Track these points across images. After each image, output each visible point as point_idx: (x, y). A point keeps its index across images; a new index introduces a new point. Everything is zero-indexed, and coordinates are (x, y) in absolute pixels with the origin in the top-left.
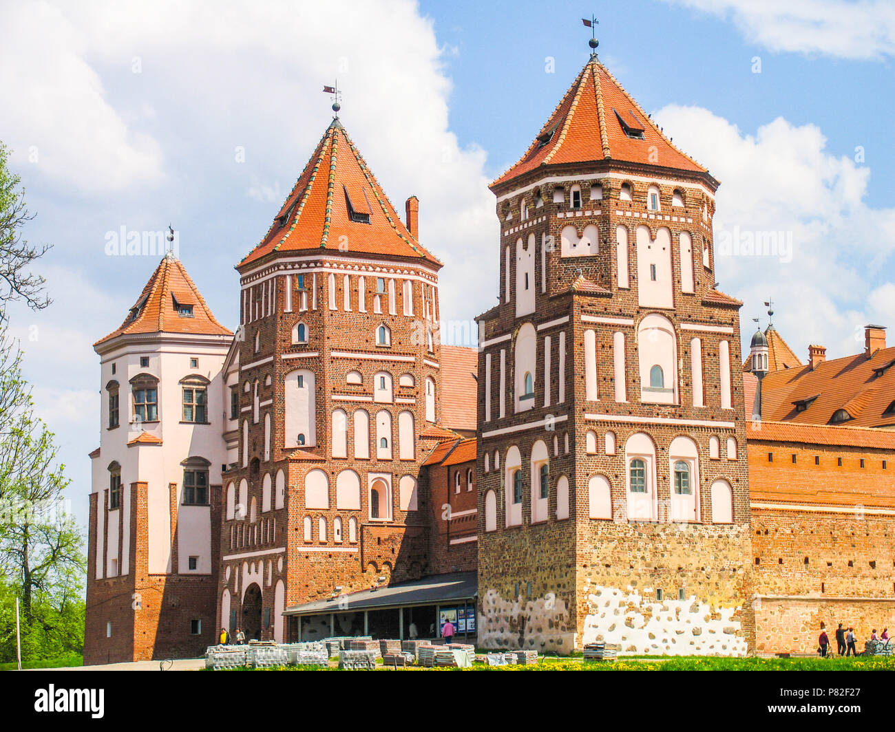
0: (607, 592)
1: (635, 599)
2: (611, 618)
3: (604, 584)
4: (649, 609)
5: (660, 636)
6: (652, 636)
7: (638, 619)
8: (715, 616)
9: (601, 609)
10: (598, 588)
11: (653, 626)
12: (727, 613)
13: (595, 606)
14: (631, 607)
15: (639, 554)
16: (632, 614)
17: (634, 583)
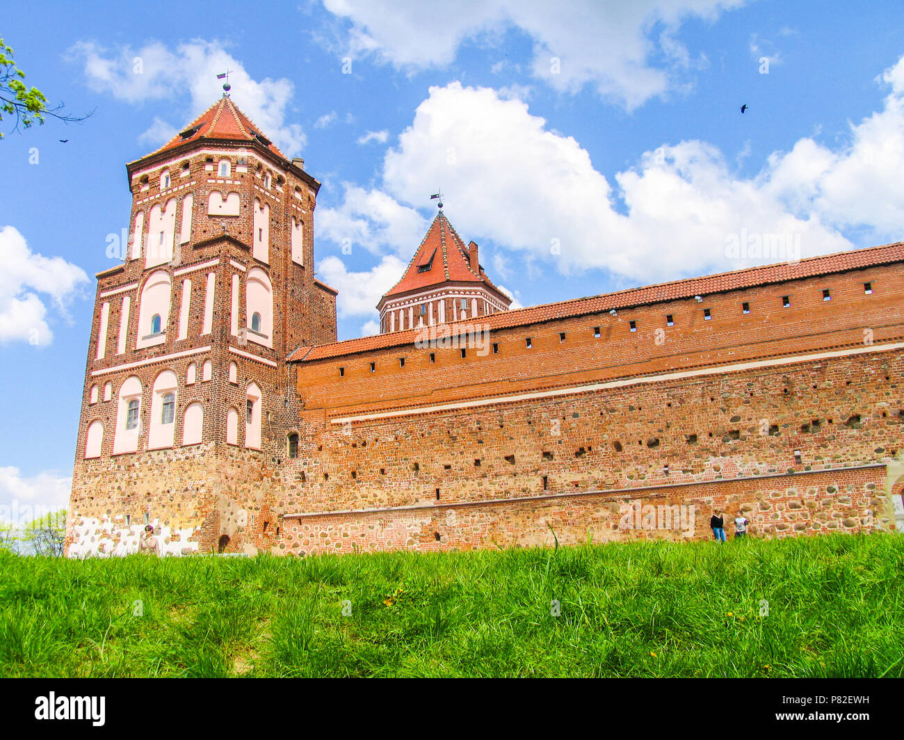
7: (109, 545)
17: (109, 512)
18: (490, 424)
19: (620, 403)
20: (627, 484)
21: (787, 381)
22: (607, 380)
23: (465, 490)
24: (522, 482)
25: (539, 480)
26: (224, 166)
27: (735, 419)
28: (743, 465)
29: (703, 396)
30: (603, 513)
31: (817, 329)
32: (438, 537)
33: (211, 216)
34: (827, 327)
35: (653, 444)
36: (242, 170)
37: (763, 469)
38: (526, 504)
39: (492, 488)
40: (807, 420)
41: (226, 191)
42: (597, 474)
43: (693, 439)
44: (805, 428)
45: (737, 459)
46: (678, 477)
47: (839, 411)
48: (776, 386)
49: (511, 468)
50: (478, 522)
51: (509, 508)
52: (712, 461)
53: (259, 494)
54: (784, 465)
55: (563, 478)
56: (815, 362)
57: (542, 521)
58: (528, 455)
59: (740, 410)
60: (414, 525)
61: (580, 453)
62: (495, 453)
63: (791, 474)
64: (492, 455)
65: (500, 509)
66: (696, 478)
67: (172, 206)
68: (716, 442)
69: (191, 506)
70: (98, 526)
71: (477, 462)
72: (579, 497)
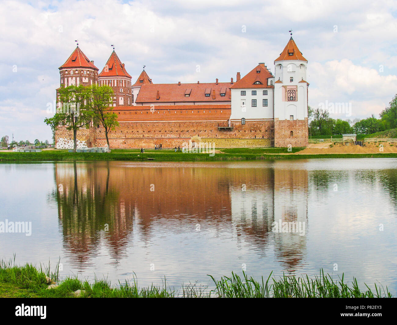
0: (61, 139)
1: (66, 140)
2: (61, 143)
3: (60, 137)
4: (69, 141)
5: (70, 146)
6: (69, 146)
7: (66, 143)
8: (81, 142)
9: (60, 141)
10: (59, 138)
11: (69, 144)
12: (84, 142)
13: (59, 141)
14: (65, 141)
15: (67, 133)
16: (65, 142)
17: (66, 137)
18: (135, 126)
19: (156, 125)
20: (156, 137)
21: (180, 124)
22: (154, 121)
23: (130, 136)
24: (140, 135)
25: (142, 135)
26: (85, 72)
27: (172, 129)
28: (172, 136)
29: (168, 125)
30: (152, 141)
31: (185, 117)
32: (125, 143)
33: (83, 83)
34: (186, 117)
35: (160, 131)
36: (88, 72)
37: (175, 137)
38: (140, 139)
39: (135, 136)
40: (182, 130)
41: (85, 77)
42: (151, 135)
43: (166, 131)
44: (181, 131)
45: (172, 135)
46: (163, 137)
47: (186, 129)
48: (178, 125)
49: (138, 133)
50: (132, 141)
51: (137, 140)
52: (168, 135)
53: (93, 135)
54: (178, 136)
55: (146, 135)
56: (184, 122)
57: (142, 142)
58: (141, 131)
59: (173, 128)
60: (121, 141)
61: (149, 132)
62: (135, 130)
63: (179, 138)
64: (135, 131)
65: (136, 139)
66: (166, 137)
67: (74, 78)
68: (169, 132)
69: (84, 137)
70: (63, 139)
71: (132, 132)
72: (148, 138)
